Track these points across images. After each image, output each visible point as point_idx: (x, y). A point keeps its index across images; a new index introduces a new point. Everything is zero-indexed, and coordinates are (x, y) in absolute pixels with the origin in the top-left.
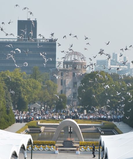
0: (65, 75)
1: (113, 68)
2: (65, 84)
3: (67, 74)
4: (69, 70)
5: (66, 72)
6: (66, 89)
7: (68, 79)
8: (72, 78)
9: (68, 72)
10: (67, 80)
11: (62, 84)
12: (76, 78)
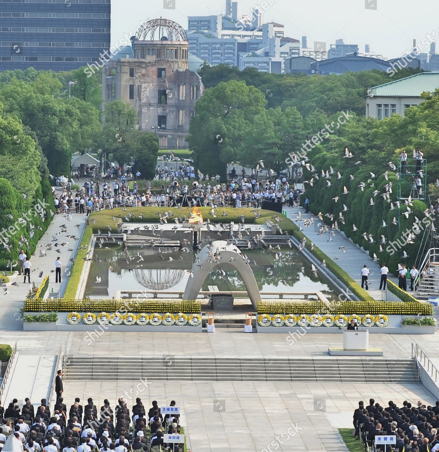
0: (139, 74)
1: (228, 37)
2: (139, 95)
3: (144, 71)
4: (150, 63)
5: (142, 68)
6: (140, 106)
7: (147, 84)
8: (155, 81)
9: (146, 67)
10: (144, 85)
11: (131, 96)
12: (165, 81)
